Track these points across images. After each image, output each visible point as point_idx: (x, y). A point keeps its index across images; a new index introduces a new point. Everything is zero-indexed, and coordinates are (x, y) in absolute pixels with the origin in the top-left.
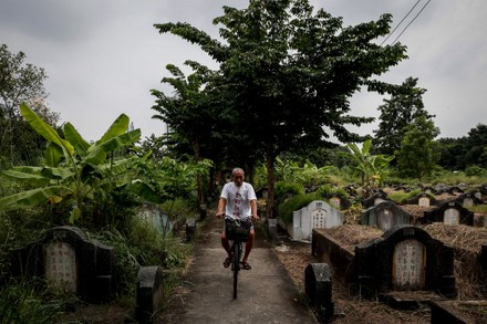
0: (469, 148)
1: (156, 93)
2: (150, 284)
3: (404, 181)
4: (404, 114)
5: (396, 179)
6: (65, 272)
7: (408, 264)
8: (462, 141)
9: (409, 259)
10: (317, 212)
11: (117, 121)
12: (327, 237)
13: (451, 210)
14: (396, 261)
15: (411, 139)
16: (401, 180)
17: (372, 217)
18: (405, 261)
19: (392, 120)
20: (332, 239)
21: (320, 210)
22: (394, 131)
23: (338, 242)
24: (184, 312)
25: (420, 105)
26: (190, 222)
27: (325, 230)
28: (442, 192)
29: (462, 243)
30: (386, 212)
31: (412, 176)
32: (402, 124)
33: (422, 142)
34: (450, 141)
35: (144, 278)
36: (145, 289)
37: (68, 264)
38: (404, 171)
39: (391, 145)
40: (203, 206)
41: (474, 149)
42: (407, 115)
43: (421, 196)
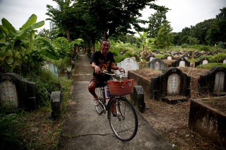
0: (182, 36)
1: (48, 6)
2: (58, 100)
3: (159, 50)
4: (159, 21)
5: (155, 49)
6: (11, 96)
7: (173, 84)
8: (179, 33)
9: (173, 82)
10: (128, 63)
11: (30, 18)
12: (136, 74)
13: (182, 61)
14: (168, 83)
15: (162, 32)
16: (157, 50)
17: (151, 65)
18: (172, 83)
19: (154, 23)
20: (138, 75)
21: (129, 62)
22: (155, 28)
23: (141, 76)
24: (76, 113)
25: (165, 18)
26: (69, 69)
27: (134, 71)
28: (175, 54)
29: (191, 74)
30: (157, 63)
31: (162, 47)
32: (158, 25)
33: (166, 33)
34: (175, 33)
35: (54, 97)
36: (56, 102)
37: (12, 92)
38: (159, 46)
39: (153, 34)
40: (73, 62)
41: (184, 37)
42: (160, 21)
43: (168, 56)
